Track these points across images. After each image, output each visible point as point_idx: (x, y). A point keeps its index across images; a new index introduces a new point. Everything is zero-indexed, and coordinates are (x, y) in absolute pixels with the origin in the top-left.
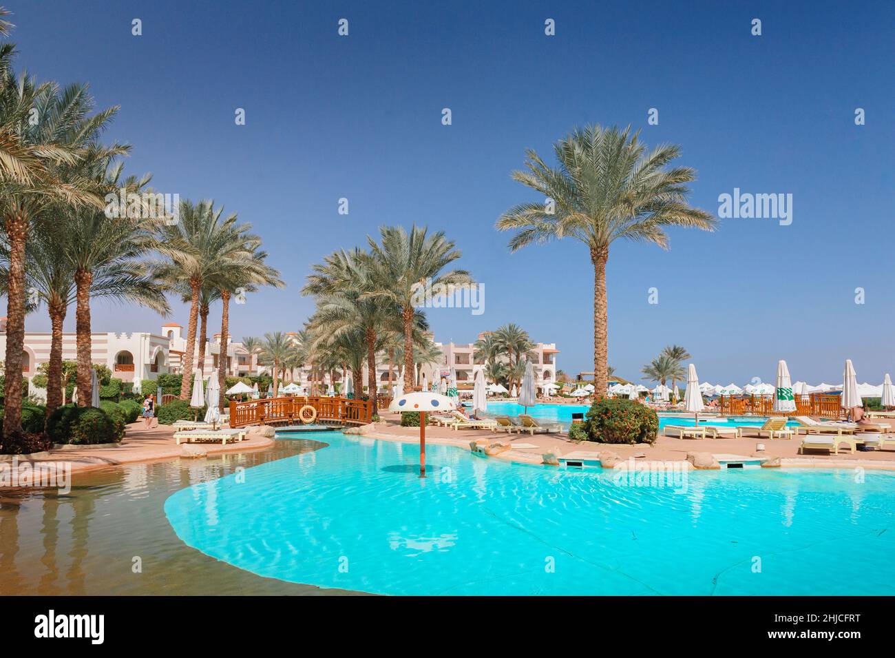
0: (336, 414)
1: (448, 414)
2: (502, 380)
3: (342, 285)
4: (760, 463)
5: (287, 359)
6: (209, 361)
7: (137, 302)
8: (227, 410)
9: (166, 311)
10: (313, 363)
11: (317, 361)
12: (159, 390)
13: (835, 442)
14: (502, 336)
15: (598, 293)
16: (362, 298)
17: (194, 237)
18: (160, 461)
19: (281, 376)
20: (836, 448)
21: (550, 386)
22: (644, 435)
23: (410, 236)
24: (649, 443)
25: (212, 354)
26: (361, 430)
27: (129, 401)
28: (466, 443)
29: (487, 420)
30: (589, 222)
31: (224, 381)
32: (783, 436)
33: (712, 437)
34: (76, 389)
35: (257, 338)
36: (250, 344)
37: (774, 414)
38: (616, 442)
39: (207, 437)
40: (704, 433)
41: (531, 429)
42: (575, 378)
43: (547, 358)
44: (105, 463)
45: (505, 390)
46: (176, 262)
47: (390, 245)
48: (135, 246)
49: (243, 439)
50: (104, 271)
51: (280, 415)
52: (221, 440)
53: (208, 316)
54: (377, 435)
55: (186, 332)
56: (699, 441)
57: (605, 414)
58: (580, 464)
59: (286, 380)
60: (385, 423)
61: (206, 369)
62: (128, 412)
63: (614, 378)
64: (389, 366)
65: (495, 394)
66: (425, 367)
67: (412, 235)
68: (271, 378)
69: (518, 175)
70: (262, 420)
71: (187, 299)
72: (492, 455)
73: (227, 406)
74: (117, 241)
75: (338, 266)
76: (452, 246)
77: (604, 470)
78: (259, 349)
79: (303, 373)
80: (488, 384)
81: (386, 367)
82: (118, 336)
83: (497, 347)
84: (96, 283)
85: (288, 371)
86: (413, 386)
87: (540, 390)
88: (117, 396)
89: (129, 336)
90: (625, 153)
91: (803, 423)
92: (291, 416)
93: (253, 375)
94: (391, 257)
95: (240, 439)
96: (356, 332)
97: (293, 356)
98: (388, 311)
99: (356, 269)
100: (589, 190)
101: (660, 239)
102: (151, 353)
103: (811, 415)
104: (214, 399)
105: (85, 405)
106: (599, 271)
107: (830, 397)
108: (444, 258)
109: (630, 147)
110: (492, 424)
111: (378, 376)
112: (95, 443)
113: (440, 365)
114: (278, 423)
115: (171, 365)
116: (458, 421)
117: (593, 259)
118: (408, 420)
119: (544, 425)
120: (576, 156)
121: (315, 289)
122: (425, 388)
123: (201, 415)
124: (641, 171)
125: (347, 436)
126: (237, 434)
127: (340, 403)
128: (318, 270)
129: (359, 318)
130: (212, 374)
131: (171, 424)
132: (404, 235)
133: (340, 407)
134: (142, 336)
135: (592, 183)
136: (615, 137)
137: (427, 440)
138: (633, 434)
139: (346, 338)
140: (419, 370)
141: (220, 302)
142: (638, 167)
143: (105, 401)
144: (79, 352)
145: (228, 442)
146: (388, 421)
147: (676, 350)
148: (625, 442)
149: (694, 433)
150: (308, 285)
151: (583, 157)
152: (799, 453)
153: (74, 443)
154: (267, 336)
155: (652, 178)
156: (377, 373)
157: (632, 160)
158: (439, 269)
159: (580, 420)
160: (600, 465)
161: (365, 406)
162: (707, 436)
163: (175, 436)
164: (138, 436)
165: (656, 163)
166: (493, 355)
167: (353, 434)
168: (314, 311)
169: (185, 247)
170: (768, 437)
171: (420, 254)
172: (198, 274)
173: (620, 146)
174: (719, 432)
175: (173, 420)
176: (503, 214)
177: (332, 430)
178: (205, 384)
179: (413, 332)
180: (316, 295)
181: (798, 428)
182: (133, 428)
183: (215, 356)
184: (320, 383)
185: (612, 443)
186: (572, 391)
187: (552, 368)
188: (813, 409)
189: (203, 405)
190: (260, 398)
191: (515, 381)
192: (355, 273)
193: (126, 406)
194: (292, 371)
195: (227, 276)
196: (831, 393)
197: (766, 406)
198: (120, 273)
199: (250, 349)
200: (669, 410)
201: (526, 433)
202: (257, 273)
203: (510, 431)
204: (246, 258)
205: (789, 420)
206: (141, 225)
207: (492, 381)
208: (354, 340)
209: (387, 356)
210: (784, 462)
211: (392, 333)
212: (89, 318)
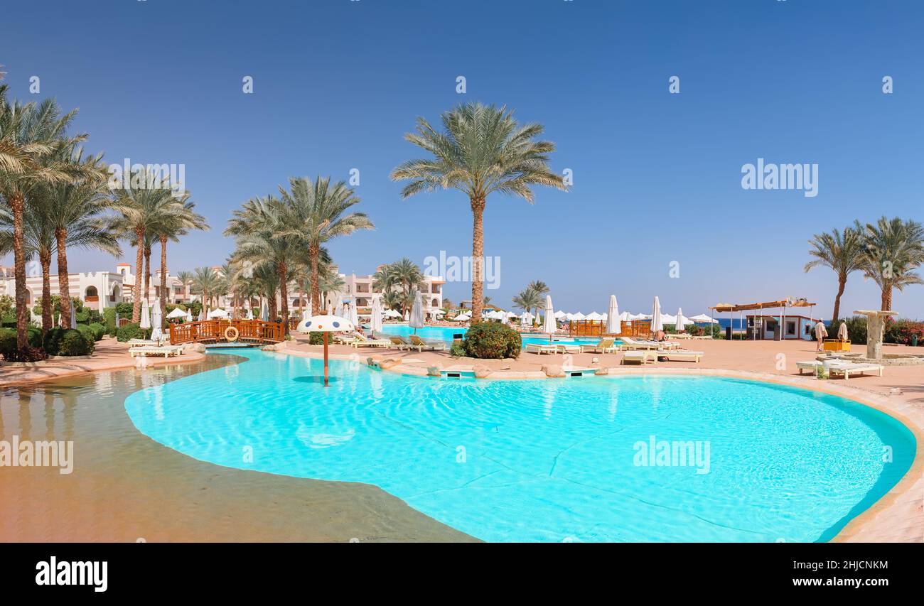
0: (254, 334)
1: (348, 334)
2: (396, 307)
3: (257, 226)
4: (594, 372)
5: (214, 289)
6: (152, 292)
7: (98, 249)
8: (168, 330)
9: (119, 254)
10: (234, 292)
11: (238, 290)
12: (117, 315)
13: (644, 355)
14: (396, 269)
15: (476, 235)
16: (275, 236)
17: (138, 195)
18: (121, 370)
19: (209, 303)
20: (645, 360)
21: (437, 311)
22: (510, 352)
23: (315, 184)
24: (514, 358)
25: (155, 286)
26: (276, 347)
27: (96, 324)
28: (365, 358)
29: (383, 339)
30: (470, 177)
31: (164, 307)
32: (612, 351)
33: (561, 353)
34: (60, 315)
35: (189, 273)
36: (183, 277)
37: (607, 335)
38: (488, 357)
39: (154, 352)
40: (556, 350)
41: (419, 347)
42: (459, 305)
43: (435, 288)
44: (81, 370)
45: (400, 315)
46: (125, 216)
47: (297, 193)
48: (95, 206)
49: (181, 354)
50: (74, 227)
51: (209, 334)
52: (164, 354)
53: (150, 257)
54: (289, 352)
55: (135, 270)
56: (552, 355)
57: (480, 335)
58: (458, 375)
59: (213, 306)
60: (296, 341)
61: (151, 298)
62: (96, 332)
63: (489, 306)
64: (299, 294)
65: (390, 318)
66: (331, 295)
67: (317, 184)
68: (201, 304)
69: (410, 137)
70: (195, 338)
71: (134, 244)
72: (385, 368)
73: (167, 327)
74: (82, 204)
75: (254, 211)
76: (352, 193)
77: (477, 380)
78: (190, 281)
79: (226, 300)
80: (385, 309)
81: (297, 295)
82: (86, 275)
83: (393, 278)
84: (69, 237)
85: (214, 298)
86: (319, 311)
87: (429, 315)
88: (88, 320)
89: (94, 275)
90: (501, 126)
91: (625, 342)
92: (218, 336)
93: (187, 302)
94: (299, 202)
95: (179, 353)
96: (271, 265)
97: (218, 287)
98: (297, 247)
99: (269, 213)
100: (470, 151)
101: (527, 195)
102: (110, 287)
103: (631, 336)
104: (158, 322)
105: (67, 328)
106: (477, 218)
107: (644, 323)
108: (345, 202)
109: (505, 122)
110: (386, 343)
111: (290, 302)
112: (75, 355)
113: (344, 293)
114: (208, 341)
115: (125, 296)
116: (358, 340)
117: (473, 207)
118: (315, 339)
119: (430, 344)
120: (460, 125)
121: (235, 231)
122: (330, 312)
123: (148, 334)
124: (513, 141)
125: (264, 352)
126: (176, 350)
127: (258, 325)
128: (237, 215)
129: (272, 253)
130: (155, 302)
131: (126, 341)
132: (310, 185)
133: (258, 328)
134: (103, 274)
135: (473, 145)
136: (493, 113)
137: (330, 356)
138: (501, 351)
139: (261, 270)
140: (325, 297)
141: (159, 244)
142: (511, 137)
143: (80, 324)
144: (61, 288)
145: (169, 356)
146: (298, 340)
147: (539, 284)
148: (495, 357)
149: (549, 350)
150: (229, 227)
151: (466, 125)
152: (621, 364)
153: (61, 355)
154: (197, 270)
155: (522, 146)
156: (289, 299)
157: (506, 132)
158: (340, 212)
159: (460, 339)
160: (474, 375)
161: (279, 327)
162: (558, 353)
163: (129, 351)
164: (105, 351)
165: (525, 135)
166: (389, 285)
167: (269, 350)
168: (234, 249)
169: (131, 203)
170: (601, 353)
171: (324, 199)
172: (141, 224)
173: (497, 120)
174: (567, 349)
175: (128, 339)
176: (396, 168)
177: (252, 347)
178: (150, 310)
179: (319, 265)
180: (236, 236)
181: (622, 345)
182: (99, 344)
183: (157, 287)
184: (241, 308)
185: (485, 358)
186: (456, 316)
187: (439, 297)
188: (633, 332)
189: (149, 326)
190: (193, 320)
191: (408, 308)
192: (269, 217)
193: (95, 328)
194: (218, 299)
195: (164, 224)
196: (645, 320)
197: (601, 329)
198: (85, 227)
199: (184, 282)
200: (532, 332)
201: (416, 350)
202: (188, 219)
203: (401, 349)
204: (178, 208)
205: (617, 339)
206: (98, 190)
207: (388, 307)
208: (269, 272)
209: (298, 286)
210: (611, 371)
211: (301, 266)
212: (66, 263)
